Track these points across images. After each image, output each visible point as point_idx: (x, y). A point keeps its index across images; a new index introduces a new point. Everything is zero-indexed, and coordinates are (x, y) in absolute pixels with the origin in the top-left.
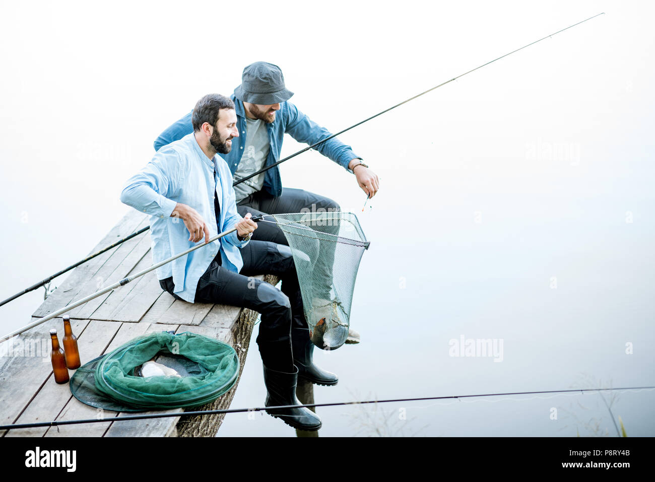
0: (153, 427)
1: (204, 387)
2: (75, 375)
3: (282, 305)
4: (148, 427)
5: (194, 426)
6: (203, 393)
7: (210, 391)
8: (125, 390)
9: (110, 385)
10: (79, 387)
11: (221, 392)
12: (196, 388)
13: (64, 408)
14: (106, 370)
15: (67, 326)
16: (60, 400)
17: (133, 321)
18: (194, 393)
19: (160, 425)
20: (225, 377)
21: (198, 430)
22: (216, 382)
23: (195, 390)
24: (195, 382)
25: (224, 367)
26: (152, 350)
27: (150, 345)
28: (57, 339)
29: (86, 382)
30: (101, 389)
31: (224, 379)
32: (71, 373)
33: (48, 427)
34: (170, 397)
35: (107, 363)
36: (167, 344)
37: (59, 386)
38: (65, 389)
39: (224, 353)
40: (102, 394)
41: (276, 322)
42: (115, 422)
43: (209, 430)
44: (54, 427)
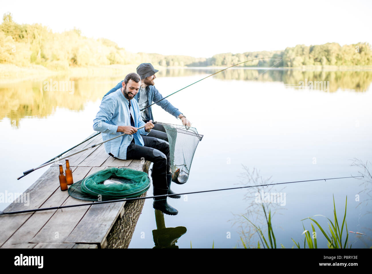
0: (113, 207)
1: (136, 188)
2: (71, 187)
3: (164, 158)
4: (110, 207)
5: (132, 207)
6: (136, 191)
7: (139, 190)
8: (97, 190)
9: (89, 189)
10: (73, 192)
11: (144, 191)
12: (133, 189)
13: (65, 201)
14: (86, 183)
15: (67, 163)
16: (63, 198)
17: (97, 166)
18: (132, 191)
19: (116, 206)
20: (145, 184)
21: (134, 209)
22: (142, 186)
23: (132, 190)
24: (131, 186)
25: (144, 181)
26: (108, 175)
27: (107, 173)
28: (62, 168)
29: (76, 190)
30: (84, 191)
31: (145, 185)
32: (69, 187)
33: (57, 209)
34: (120, 193)
35: (87, 180)
36: (115, 172)
37: (63, 192)
38: (66, 194)
39: (143, 175)
40: (85, 194)
41: (161, 165)
42: (92, 205)
43: (139, 210)
44: (60, 209)
